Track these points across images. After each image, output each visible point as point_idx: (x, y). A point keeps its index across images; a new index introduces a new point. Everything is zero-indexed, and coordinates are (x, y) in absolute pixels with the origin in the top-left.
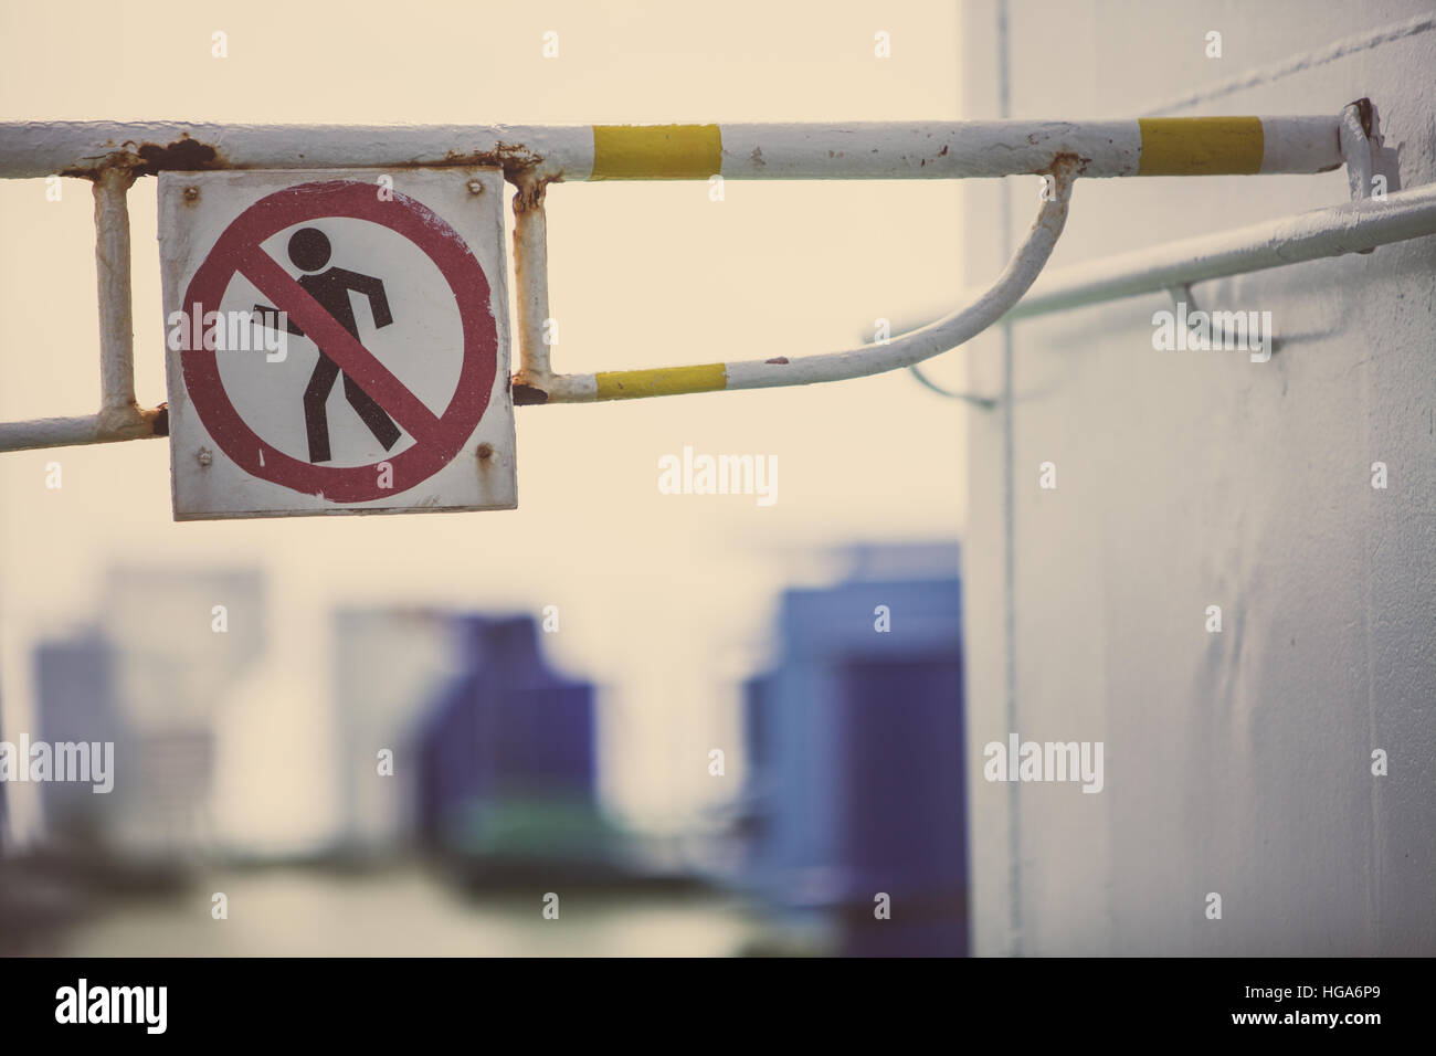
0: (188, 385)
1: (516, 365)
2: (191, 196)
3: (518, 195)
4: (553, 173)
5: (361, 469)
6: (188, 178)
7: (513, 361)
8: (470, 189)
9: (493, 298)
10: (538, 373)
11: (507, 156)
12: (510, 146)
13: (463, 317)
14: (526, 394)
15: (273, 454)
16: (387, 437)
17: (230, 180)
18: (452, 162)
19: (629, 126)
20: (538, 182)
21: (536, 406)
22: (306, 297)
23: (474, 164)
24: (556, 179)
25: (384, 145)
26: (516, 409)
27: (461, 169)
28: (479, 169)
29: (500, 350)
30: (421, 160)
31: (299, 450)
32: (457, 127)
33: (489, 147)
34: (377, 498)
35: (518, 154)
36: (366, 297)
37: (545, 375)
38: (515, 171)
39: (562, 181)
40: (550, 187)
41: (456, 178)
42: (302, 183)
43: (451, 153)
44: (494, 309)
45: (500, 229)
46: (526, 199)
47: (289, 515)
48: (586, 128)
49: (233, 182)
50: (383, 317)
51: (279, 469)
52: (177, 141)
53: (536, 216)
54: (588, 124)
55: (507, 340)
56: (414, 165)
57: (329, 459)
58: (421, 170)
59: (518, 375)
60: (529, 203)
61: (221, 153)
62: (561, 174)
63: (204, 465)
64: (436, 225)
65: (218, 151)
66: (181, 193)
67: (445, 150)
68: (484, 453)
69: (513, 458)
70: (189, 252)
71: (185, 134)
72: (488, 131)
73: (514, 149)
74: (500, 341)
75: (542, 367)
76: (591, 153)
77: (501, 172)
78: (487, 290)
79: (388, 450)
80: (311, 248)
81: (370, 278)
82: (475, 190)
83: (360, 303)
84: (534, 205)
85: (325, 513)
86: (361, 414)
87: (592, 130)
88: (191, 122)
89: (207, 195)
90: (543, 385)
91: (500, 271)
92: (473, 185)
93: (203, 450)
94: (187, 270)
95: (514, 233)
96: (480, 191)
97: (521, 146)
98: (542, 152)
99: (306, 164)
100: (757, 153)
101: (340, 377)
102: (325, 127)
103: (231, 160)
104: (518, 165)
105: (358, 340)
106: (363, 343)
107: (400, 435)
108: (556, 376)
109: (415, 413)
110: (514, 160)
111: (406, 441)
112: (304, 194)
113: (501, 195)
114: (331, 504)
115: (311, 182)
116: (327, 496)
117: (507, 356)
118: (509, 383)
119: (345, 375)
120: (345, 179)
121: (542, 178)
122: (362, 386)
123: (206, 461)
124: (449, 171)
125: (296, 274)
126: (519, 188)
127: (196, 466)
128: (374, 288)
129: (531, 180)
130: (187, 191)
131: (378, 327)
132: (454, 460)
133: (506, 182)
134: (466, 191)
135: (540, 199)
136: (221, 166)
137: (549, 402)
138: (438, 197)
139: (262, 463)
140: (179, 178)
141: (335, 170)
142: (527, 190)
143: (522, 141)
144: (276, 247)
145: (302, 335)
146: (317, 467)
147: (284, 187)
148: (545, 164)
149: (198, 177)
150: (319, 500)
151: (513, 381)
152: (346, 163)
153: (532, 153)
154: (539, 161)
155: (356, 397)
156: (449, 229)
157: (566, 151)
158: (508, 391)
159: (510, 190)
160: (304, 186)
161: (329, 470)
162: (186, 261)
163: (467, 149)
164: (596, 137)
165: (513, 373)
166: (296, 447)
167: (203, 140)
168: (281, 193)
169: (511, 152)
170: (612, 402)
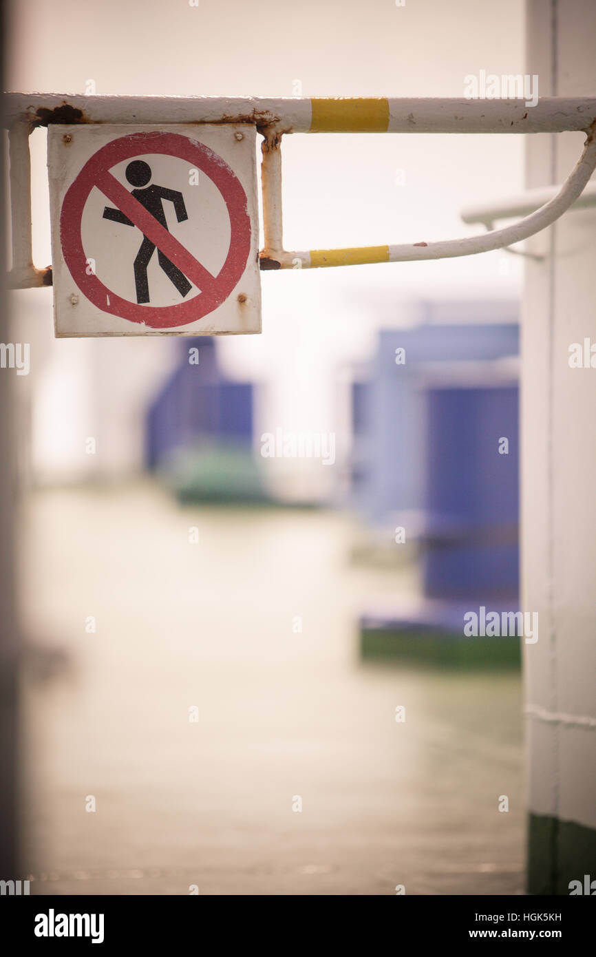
0: (64, 255)
1: (262, 246)
2: (67, 140)
3: (264, 141)
4: (286, 128)
5: (167, 308)
6: (65, 128)
7: (260, 243)
8: (236, 137)
9: (249, 204)
10: (275, 250)
11: (259, 118)
12: (261, 111)
13: (231, 217)
14: (268, 263)
15: (115, 299)
16: (184, 288)
17: (91, 130)
18: (225, 121)
19: (333, 100)
20: (277, 134)
21: (273, 270)
22: (136, 203)
23: (238, 122)
24: (287, 132)
25: (184, 110)
26: (262, 272)
27: (231, 125)
28: (241, 125)
29: (252, 236)
30: (206, 119)
31: (130, 296)
32: (229, 99)
33: (248, 112)
34: (177, 326)
35: (264, 116)
36: (172, 203)
37: (280, 252)
38: (262, 127)
39: (292, 133)
40: (284, 137)
41: (228, 130)
42: (135, 132)
43: (225, 115)
44: (249, 212)
45: (253, 162)
46: (270, 144)
47: (124, 335)
48: (306, 100)
49: (94, 132)
50: (182, 215)
51: (118, 307)
52: (59, 106)
53: (275, 154)
54: (308, 98)
55: (257, 230)
56: (203, 122)
57: (149, 301)
58: (207, 125)
59: (263, 252)
60: (272, 146)
61: (86, 114)
62: (291, 129)
63: (74, 304)
64: (215, 160)
65: (84, 113)
66: (62, 138)
67: (221, 113)
68: (242, 300)
69: (260, 303)
70: (66, 173)
71: (64, 102)
72: (247, 101)
73: (263, 113)
74: (252, 231)
75: (277, 247)
76: (310, 116)
77: (255, 127)
78: (245, 200)
79: (184, 296)
80: (139, 173)
81: (175, 191)
82: (239, 138)
83: (168, 207)
84: (274, 147)
85: (146, 334)
86: (168, 274)
87: (310, 102)
88: (68, 94)
89: (76, 138)
90: (276, 257)
91: (253, 189)
92: (238, 135)
93: (73, 295)
94: (65, 185)
95: (262, 164)
96: (243, 138)
97: (267, 112)
98: (280, 115)
99: (136, 120)
100: (411, 116)
101: (156, 252)
102: (149, 98)
103: (92, 118)
104: (265, 123)
105: (167, 229)
106: (170, 231)
107: (191, 287)
108: (286, 252)
109: (201, 275)
110: (263, 120)
111: (195, 292)
112: (135, 140)
113: (255, 141)
114: (149, 329)
115: (141, 132)
116: (147, 324)
117: (257, 240)
118: (258, 256)
119: (159, 251)
120: (161, 131)
121: (279, 131)
122: (169, 257)
123: (75, 302)
124: (223, 126)
125: (130, 188)
126: (266, 137)
127: (69, 304)
128: (177, 198)
129: (273, 132)
130: (65, 136)
131: (179, 221)
132: (224, 303)
133: (257, 133)
134: (234, 139)
135: (278, 144)
136: (85, 122)
137: (282, 268)
138: (216, 142)
139: (109, 304)
140: (61, 129)
141: (155, 125)
142: (270, 138)
143: (268, 108)
144: (118, 172)
145: (133, 225)
146: (141, 306)
147: (123, 135)
148: (281, 122)
149: (72, 128)
150: (142, 327)
151: (260, 255)
152: (161, 120)
153: (274, 115)
154: (278, 121)
155: (166, 264)
156: (222, 162)
157: (294, 115)
158: (257, 261)
159: (260, 138)
160: (136, 134)
161: (149, 308)
162: (64, 179)
163: (234, 113)
164: (313, 106)
165: (260, 250)
166: (129, 294)
167: (75, 106)
168: (122, 139)
169: (261, 115)
170: (319, 269)
